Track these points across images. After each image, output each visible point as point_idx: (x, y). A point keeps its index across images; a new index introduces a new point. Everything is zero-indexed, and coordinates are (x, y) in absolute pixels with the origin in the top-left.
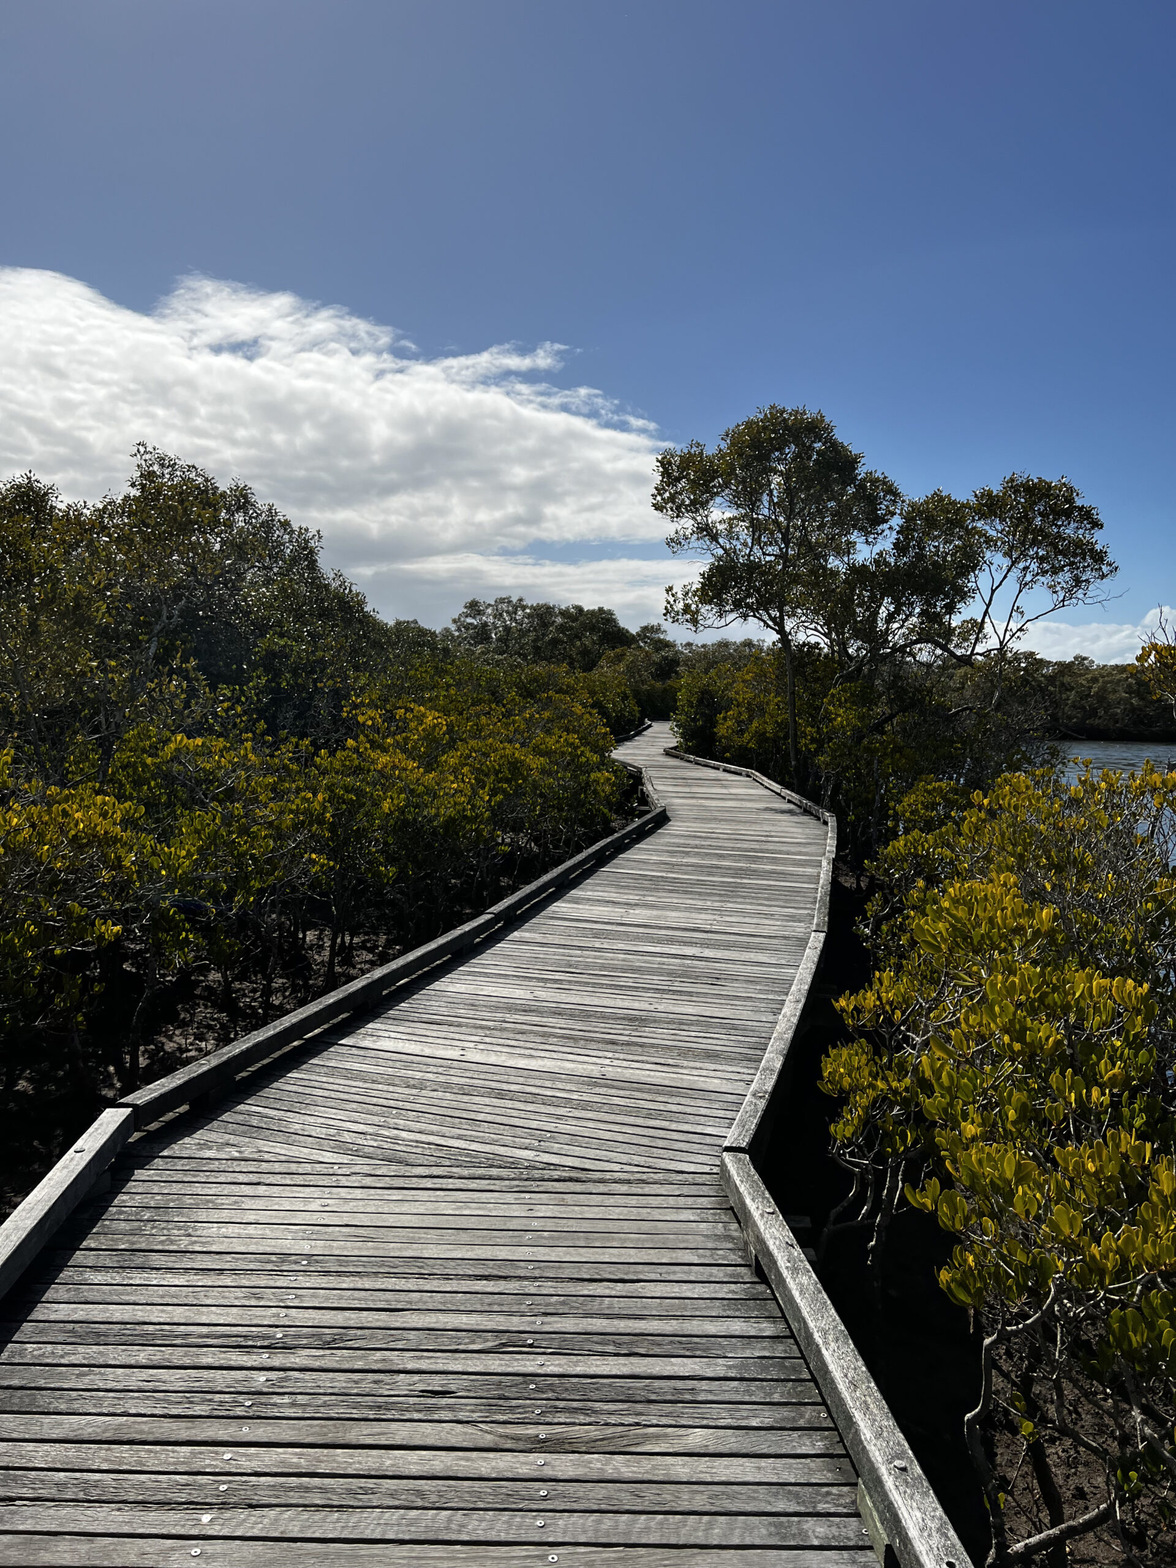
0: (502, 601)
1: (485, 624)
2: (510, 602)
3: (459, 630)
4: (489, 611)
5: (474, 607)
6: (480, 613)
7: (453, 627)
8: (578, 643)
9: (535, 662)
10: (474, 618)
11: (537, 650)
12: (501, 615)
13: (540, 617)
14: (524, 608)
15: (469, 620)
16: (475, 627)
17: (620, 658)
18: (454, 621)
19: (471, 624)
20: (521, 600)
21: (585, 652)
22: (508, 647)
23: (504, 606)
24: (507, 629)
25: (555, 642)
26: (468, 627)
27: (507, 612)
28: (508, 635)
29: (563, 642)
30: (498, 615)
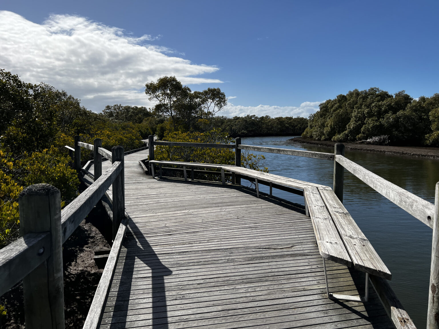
0: (115, 105)
1: (112, 112)
2: (117, 106)
3: (104, 113)
4: (112, 108)
5: (108, 107)
6: (110, 109)
7: (103, 113)
8: (138, 116)
9: (126, 121)
10: (108, 110)
11: (126, 118)
12: (116, 109)
13: (126, 109)
14: (122, 107)
15: (107, 111)
16: (109, 113)
17: (148, 119)
18: (103, 111)
19: (108, 112)
20: (120, 105)
21: (139, 118)
22: (118, 117)
23: (116, 107)
24: (118, 113)
25: (131, 116)
26: (107, 113)
27: (117, 108)
28: (118, 114)
29: (133, 116)
30: (115, 109)
